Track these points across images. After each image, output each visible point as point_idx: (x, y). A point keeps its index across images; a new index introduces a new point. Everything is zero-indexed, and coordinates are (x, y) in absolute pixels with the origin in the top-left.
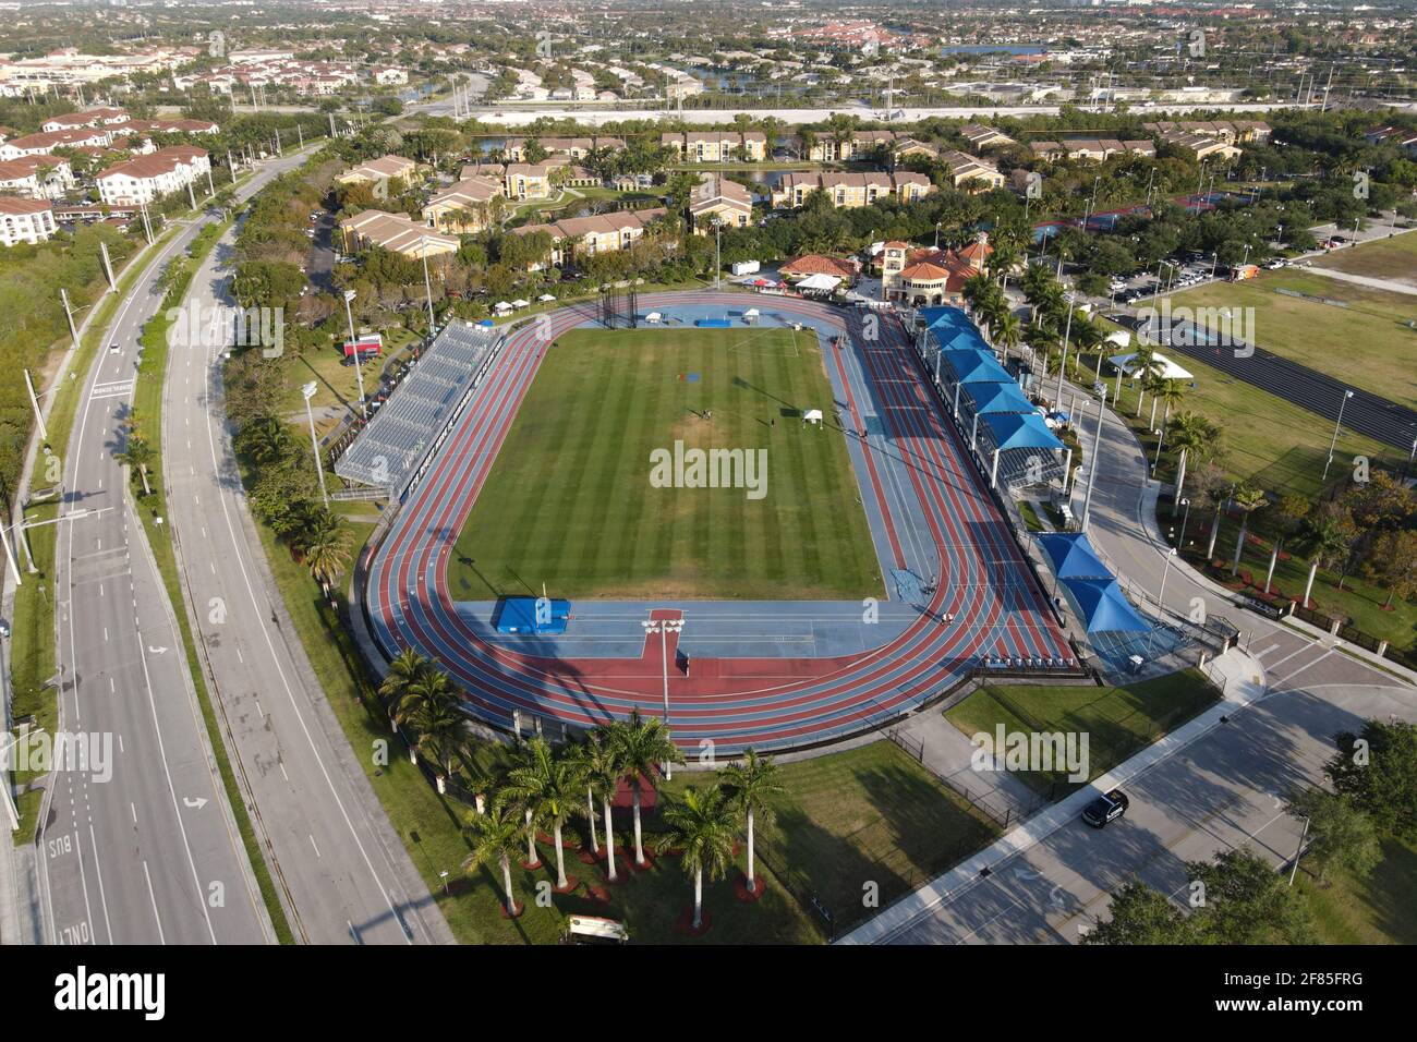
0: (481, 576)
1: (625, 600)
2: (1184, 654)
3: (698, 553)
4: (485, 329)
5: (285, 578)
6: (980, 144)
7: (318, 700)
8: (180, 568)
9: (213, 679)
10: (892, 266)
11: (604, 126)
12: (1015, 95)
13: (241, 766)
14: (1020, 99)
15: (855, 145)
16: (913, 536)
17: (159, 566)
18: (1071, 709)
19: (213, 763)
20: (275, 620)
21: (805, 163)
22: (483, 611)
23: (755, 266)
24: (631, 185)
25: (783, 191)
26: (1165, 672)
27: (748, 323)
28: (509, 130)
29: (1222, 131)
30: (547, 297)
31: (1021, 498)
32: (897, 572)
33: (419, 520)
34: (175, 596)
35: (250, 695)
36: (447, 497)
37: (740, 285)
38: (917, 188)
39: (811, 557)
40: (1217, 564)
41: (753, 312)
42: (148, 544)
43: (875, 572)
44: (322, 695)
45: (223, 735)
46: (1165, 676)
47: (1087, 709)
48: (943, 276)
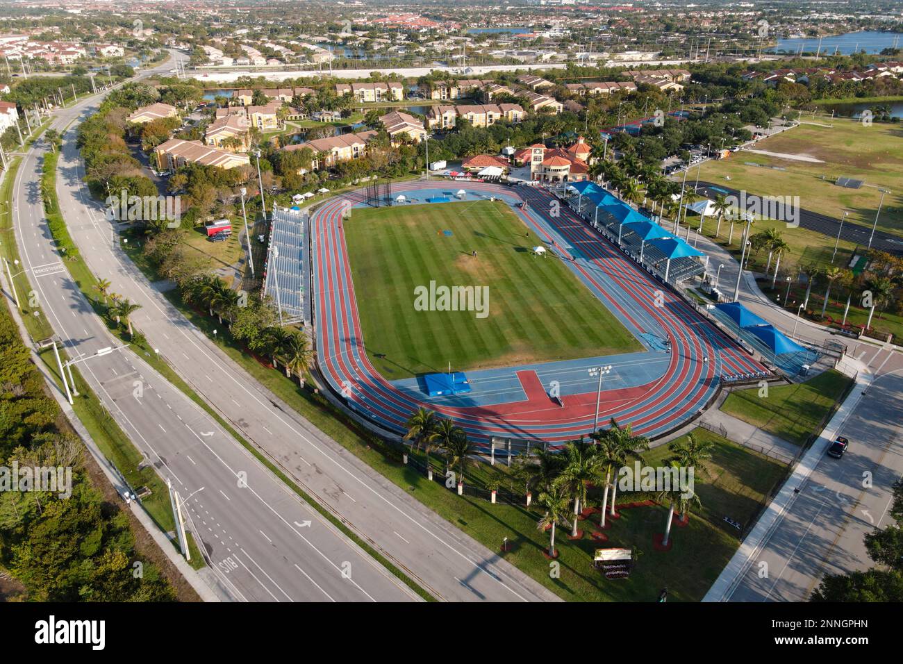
0: (395, 364)
1: (495, 368)
2: (822, 362)
3: (522, 335)
4: (297, 212)
5: (265, 379)
6: (535, 86)
7: (341, 451)
8: (185, 380)
9: (260, 447)
10: (536, 159)
11: (285, 81)
12: (533, 57)
13: (319, 498)
14: (537, 59)
15: (459, 89)
16: (638, 313)
17: (170, 381)
18: (786, 398)
19: (298, 498)
20: (275, 406)
21: (429, 101)
22: (412, 385)
23: (443, 164)
24: (330, 118)
25: (435, 117)
26: (819, 372)
27: (460, 199)
28: (220, 85)
29: (665, 76)
30: (324, 190)
31: (684, 286)
32: (642, 334)
33: (331, 335)
34: (195, 398)
35: (293, 454)
36: (340, 319)
37: (440, 176)
38: (517, 113)
39: (590, 333)
40: (810, 312)
41: (462, 192)
42: (152, 369)
43: (630, 336)
44: (341, 448)
45: (293, 481)
46: (820, 375)
47: (793, 397)
48: (567, 164)
